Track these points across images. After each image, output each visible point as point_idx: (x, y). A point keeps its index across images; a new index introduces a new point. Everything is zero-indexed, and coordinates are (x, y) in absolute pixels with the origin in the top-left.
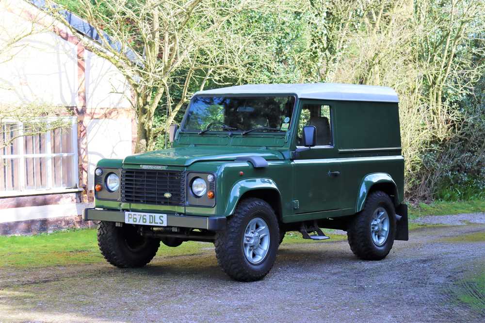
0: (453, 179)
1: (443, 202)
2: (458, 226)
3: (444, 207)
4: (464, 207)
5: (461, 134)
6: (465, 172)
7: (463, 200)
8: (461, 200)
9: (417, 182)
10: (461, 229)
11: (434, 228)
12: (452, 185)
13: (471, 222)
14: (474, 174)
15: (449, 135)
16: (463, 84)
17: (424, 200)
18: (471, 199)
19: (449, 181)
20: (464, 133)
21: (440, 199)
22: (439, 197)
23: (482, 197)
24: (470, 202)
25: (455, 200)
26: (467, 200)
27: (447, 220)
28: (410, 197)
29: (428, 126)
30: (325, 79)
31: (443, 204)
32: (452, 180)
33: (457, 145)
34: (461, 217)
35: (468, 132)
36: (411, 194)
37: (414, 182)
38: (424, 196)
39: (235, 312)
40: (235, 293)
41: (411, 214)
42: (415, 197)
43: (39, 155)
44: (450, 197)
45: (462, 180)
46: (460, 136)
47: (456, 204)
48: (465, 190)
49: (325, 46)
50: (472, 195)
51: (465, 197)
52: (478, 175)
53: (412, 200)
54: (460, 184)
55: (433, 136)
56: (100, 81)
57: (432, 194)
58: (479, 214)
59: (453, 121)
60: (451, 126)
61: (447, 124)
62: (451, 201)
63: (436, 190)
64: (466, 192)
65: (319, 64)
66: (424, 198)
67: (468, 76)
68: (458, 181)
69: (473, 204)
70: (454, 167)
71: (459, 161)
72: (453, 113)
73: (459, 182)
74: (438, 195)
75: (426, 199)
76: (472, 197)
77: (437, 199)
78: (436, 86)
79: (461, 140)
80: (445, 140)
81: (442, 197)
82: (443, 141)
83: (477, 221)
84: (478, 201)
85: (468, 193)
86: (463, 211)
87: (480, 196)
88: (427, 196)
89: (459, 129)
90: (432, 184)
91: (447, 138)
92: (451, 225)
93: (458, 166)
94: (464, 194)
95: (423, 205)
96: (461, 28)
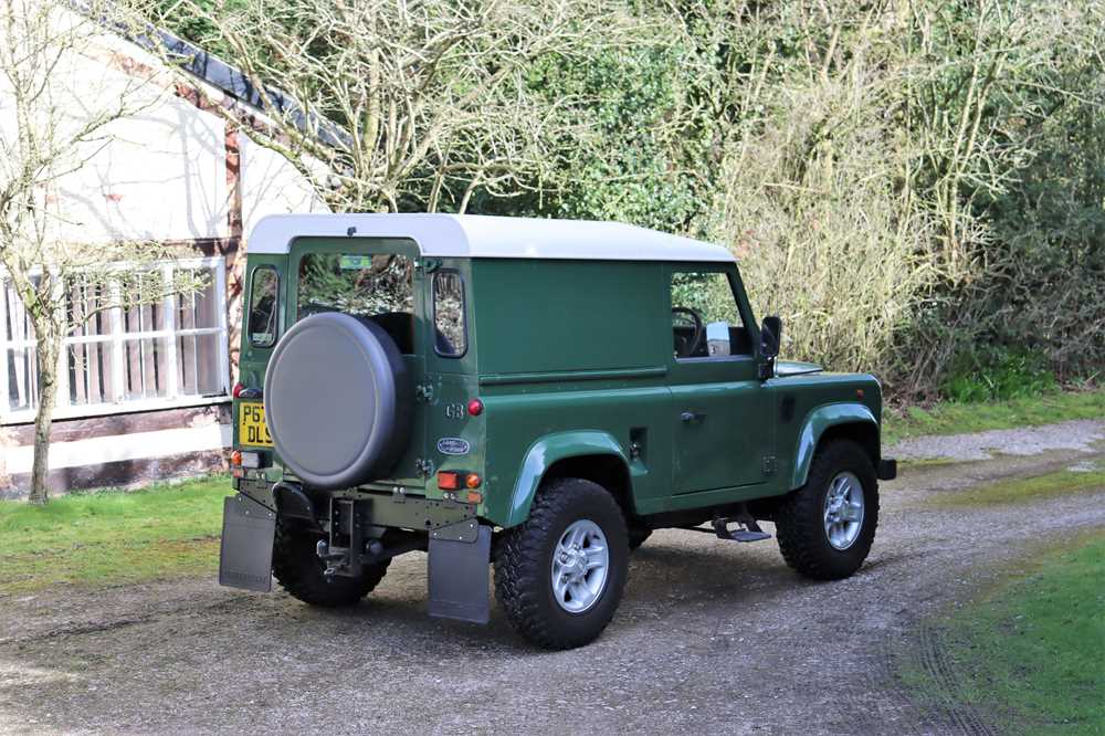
0: (979, 358)
1: (958, 404)
2: (974, 463)
3: (958, 415)
4: (996, 415)
5: (997, 270)
6: (1005, 343)
7: (998, 399)
8: (993, 398)
9: (906, 367)
10: (978, 470)
11: (926, 468)
12: (976, 369)
13: (1003, 451)
14: (1022, 348)
15: (971, 273)
16: (1000, 174)
17: (921, 400)
18: (1015, 398)
19: (972, 362)
20: (1001, 268)
21: (951, 399)
22: (949, 395)
23: (1036, 392)
24: (1011, 403)
25: (981, 400)
26: (1007, 399)
27: (958, 447)
28: (893, 396)
29: (930, 255)
30: (718, 173)
31: (958, 409)
32: (977, 360)
33: (987, 291)
34: (987, 438)
35: (1011, 265)
36: (894, 390)
37: (899, 366)
38: (920, 393)
39: (457, 712)
40: (477, 656)
41: (890, 433)
42: (902, 395)
43: (151, 334)
44: (973, 394)
45: (997, 359)
46: (996, 274)
47: (984, 408)
48: (1003, 379)
49: (718, 107)
50: (1016, 387)
51: (1001, 393)
52: (1031, 347)
53: (896, 402)
54: (993, 367)
55: (940, 277)
56: (266, 190)
57: (936, 389)
58: (1024, 431)
59: (979, 246)
60: (976, 255)
61: (968, 250)
62: (975, 402)
63: (945, 382)
64: (1005, 382)
65: (707, 143)
66: (920, 396)
67: (1009, 156)
68: (989, 361)
69: (1016, 408)
70: (983, 333)
71: (991, 324)
72: (981, 229)
73: (992, 362)
74: (949, 390)
75: (924, 398)
76: (1017, 393)
77: (946, 398)
78: (946, 178)
79: (995, 280)
80: (963, 283)
81: (956, 395)
82: (959, 285)
83: (1016, 450)
84: (1028, 400)
85: (1009, 384)
86: (994, 423)
87: (1034, 389)
88: (926, 392)
89: (993, 261)
90: (937, 369)
91: (967, 280)
92: (963, 458)
93: (991, 331)
94: (1001, 388)
95: (917, 412)
96: (995, 64)
